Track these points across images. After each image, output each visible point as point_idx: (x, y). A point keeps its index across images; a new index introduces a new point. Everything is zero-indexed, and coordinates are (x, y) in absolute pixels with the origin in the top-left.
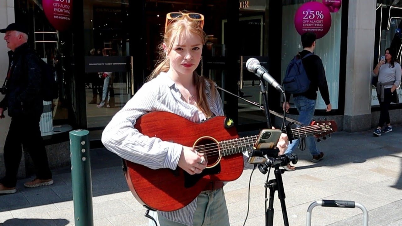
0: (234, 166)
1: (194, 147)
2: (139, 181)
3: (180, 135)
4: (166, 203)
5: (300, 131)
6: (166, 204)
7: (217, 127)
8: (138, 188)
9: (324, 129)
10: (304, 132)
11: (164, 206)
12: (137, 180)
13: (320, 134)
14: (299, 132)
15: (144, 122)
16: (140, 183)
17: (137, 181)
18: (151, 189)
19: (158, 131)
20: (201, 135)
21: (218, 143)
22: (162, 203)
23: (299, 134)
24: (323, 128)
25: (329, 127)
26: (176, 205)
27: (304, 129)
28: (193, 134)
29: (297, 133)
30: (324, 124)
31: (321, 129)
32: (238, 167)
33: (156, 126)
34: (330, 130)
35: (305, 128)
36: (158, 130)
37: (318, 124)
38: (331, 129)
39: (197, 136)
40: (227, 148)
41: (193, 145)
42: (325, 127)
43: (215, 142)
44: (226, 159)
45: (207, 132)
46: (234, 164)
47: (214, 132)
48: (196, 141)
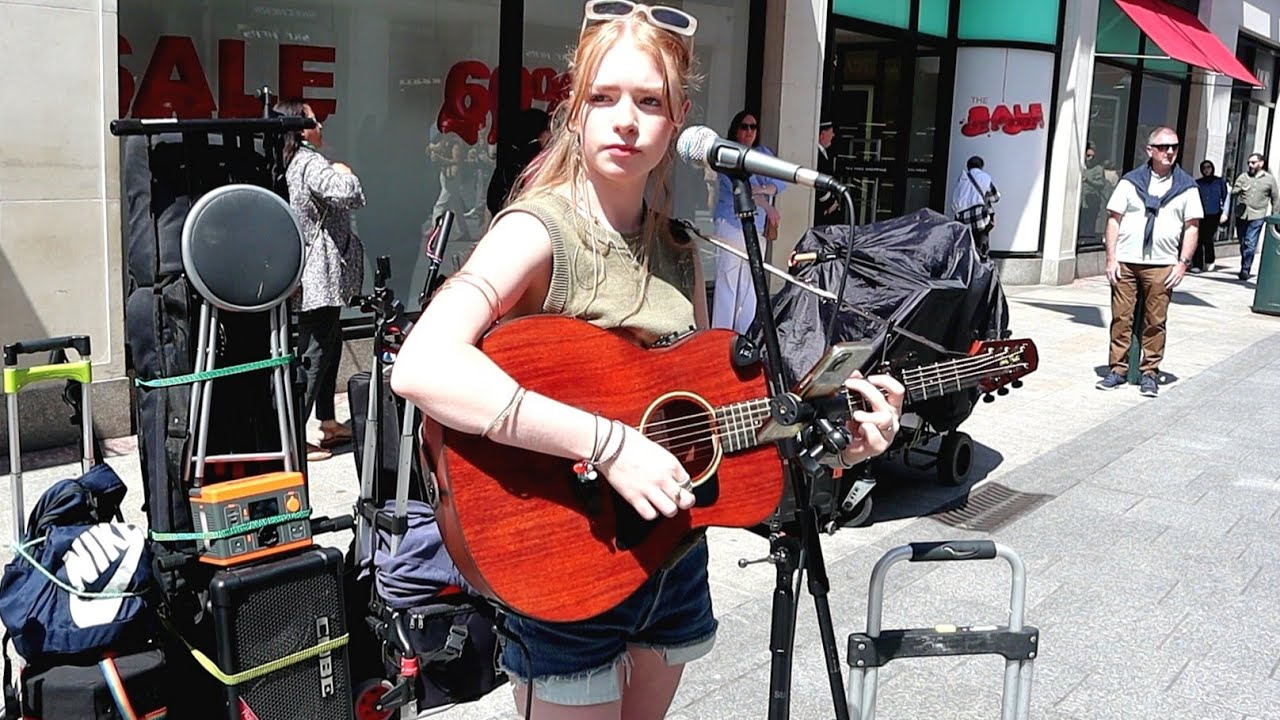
0: (756, 480)
1: (642, 425)
2: (482, 531)
3: (603, 388)
4: (561, 597)
5: (941, 373)
6: (561, 600)
7: (710, 364)
8: (481, 554)
9: (1005, 365)
10: (954, 376)
11: (558, 605)
12: (478, 528)
13: (996, 379)
14: (939, 376)
15: (499, 351)
16: (487, 538)
17: (477, 533)
18: (520, 556)
19: (539, 376)
20: (665, 387)
21: (712, 411)
22: (549, 597)
23: (940, 381)
24: (1003, 362)
25: (1018, 359)
26: (591, 602)
27: (952, 365)
28: (642, 386)
29: (934, 380)
30: (1006, 349)
31: (997, 364)
32: (767, 485)
33: (533, 361)
34: (1022, 367)
35: (958, 364)
36: (540, 373)
37: (991, 350)
38: (1025, 365)
39: (655, 391)
40: (740, 427)
41: (640, 421)
42: (1008, 359)
43: (705, 409)
44: (736, 460)
45: (683, 379)
46: (757, 475)
47: (700, 379)
48: (649, 406)
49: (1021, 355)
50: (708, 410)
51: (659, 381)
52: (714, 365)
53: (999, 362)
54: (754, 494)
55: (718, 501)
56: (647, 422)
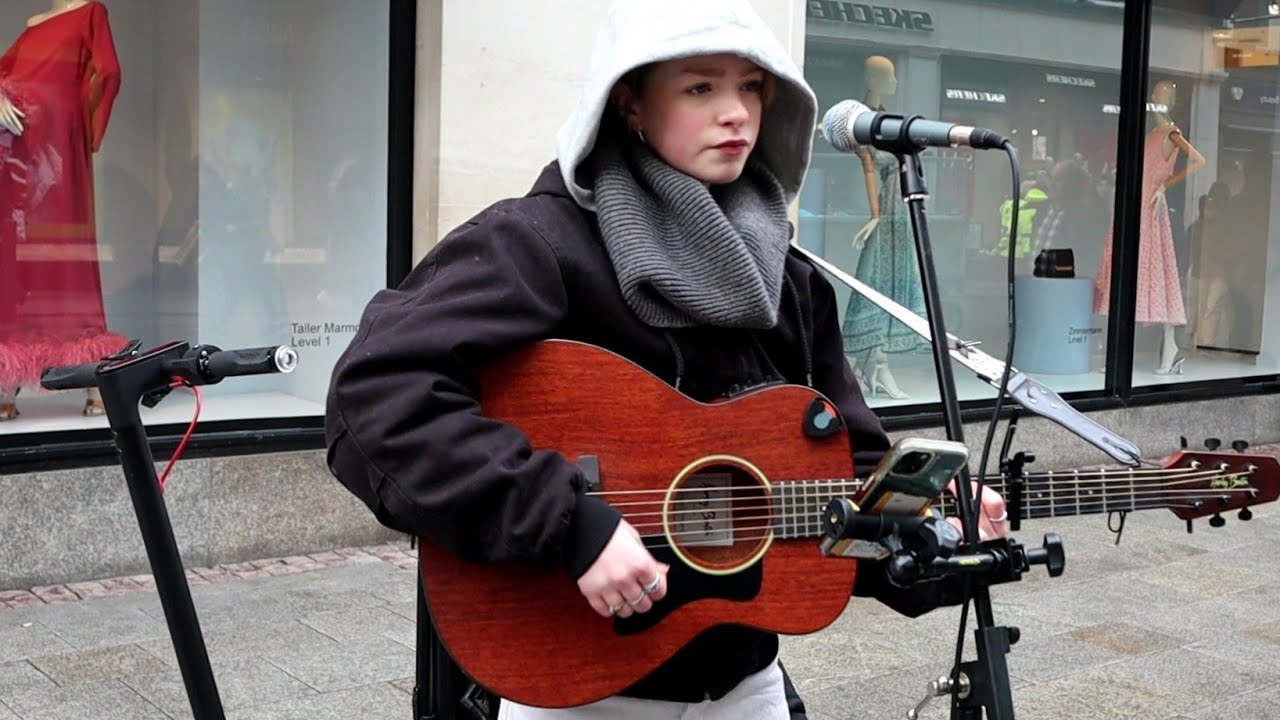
1: (672, 489)
7: (774, 427)
9: (1221, 487)
10: (1128, 490)
13: (1197, 504)
14: (1104, 487)
20: (709, 448)
21: (768, 485)
24: (1218, 483)
25: (1244, 482)
29: (1095, 491)
30: (1223, 466)
31: (1207, 484)
34: (1249, 493)
35: (1137, 476)
36: (549, 408)
37: (1195, 464)
38: (1257, 491)
39: (693, 450)
40: (800, 510)
41: (670, 483)
42: (1227, 479)
43: (758, 482)
44: (790, 549)
45: (734, 441)
46: (817, 574)
47: (758, 443)
48: (682, 468)
49: (1249, 477)
50: (763, 484)
51: (702, 439)
52: (780, 430)
53: (1210, 481)
54: (807, 596)
55: (757, 597)
56: (679, 486)
